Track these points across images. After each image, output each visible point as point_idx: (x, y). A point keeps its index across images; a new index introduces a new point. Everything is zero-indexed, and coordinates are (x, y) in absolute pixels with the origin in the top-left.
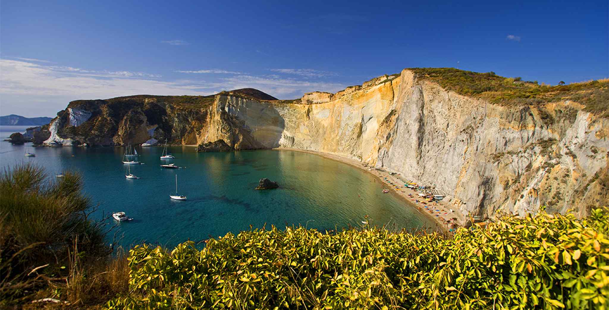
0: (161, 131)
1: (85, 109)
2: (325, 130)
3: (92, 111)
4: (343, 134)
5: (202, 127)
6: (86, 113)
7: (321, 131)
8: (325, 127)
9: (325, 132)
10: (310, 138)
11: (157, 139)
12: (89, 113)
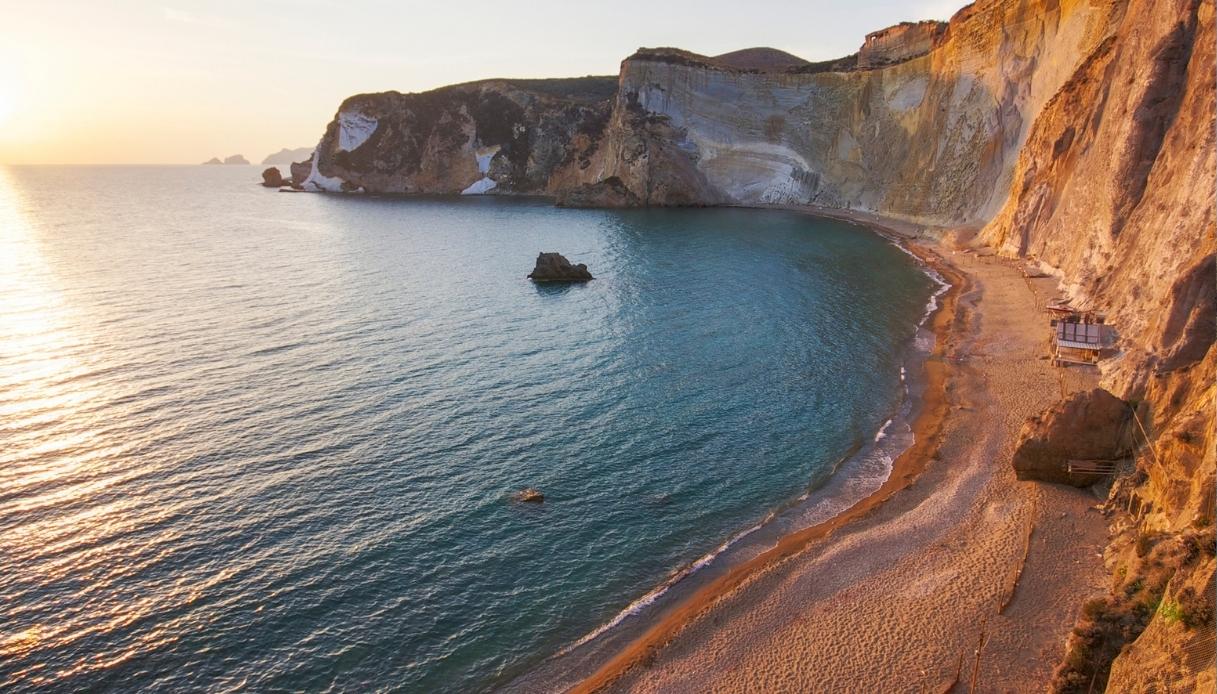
0: (505, 160)
1: (367, 114)
2: (907, 147)
3: (379, 117)
4: (948, 152)
5: (592, 150)
6: (368, 122)
7: (895, 150)
8: (909, 137)
9: (905, 152)
10: (860, 173)
11: (494, 180)
12: (374, 122)
